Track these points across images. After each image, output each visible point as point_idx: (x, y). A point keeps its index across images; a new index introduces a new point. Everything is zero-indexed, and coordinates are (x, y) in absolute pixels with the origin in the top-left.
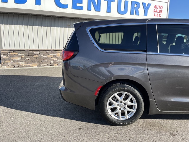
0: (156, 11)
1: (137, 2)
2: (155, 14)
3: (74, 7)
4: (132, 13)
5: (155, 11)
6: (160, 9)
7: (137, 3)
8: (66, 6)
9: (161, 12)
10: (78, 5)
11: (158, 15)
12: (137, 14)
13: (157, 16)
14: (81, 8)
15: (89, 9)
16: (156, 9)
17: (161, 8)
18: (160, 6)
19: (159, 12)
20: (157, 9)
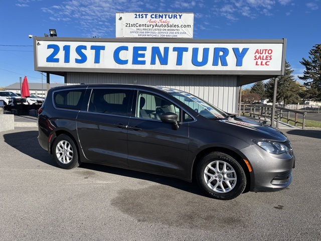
0: (260, 57)
1: (224, 48)
2: (257, 62)
3: (135, 62)
4: (215, 63)
5: (257, 57)
6: (267, 54)
7: (223, 50)
8: (126, 62)
9: (269, 58)
10: (139, 59)
11: (264, 63)
12: (224, 63)
13: (261, 64)
14: (143, 63)
15: (153, 62)
16: (258, 55)
17: (270, 52)
18: (266, 50)
19: (264, 58)
20: (262, 55)
